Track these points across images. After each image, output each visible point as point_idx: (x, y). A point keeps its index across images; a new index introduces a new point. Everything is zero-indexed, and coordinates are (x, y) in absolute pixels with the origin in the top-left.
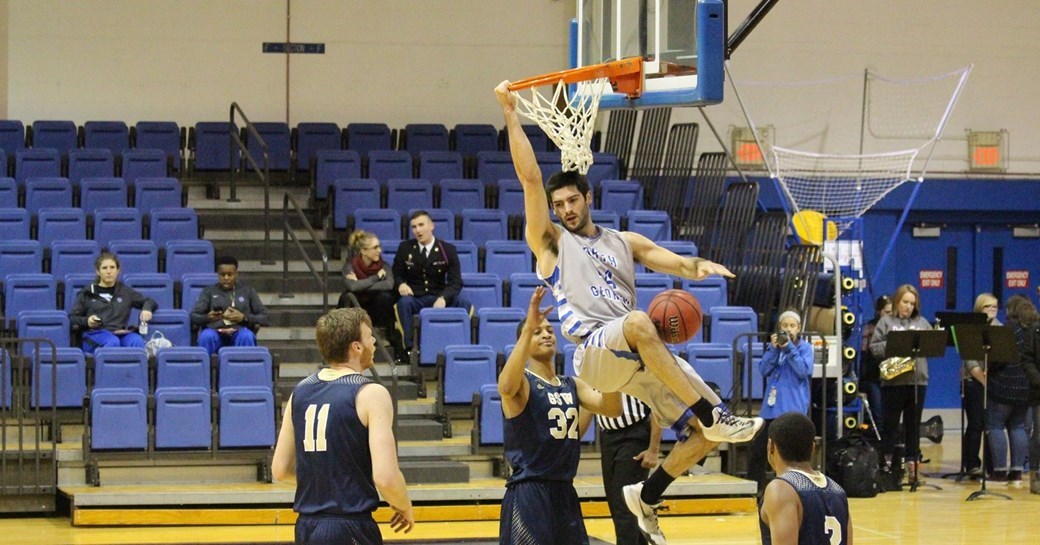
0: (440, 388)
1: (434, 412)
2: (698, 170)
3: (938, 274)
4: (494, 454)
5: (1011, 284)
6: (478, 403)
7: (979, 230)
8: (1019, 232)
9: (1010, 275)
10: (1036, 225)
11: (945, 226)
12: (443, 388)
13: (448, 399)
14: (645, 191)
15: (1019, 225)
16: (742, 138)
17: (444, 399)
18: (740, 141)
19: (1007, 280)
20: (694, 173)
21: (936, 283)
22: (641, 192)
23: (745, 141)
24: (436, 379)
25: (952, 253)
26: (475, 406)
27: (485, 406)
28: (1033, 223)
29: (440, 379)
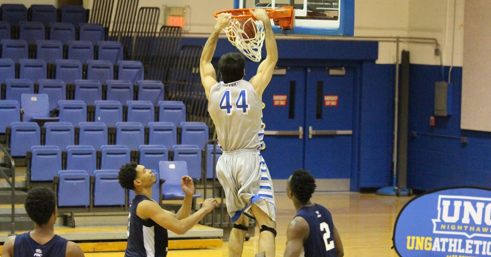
0: (28, 172)
1: (24, 187)
2: (160, 33)
3: (284, 97)
4: (63, 212)
5: (327, 103)
6: (57, 182)
7: (309, 71)
8: (332, 72)
9: (327, 98)
10: (343, 68)
11: (289, 68)
12: (30, 172)
13: (33, 178)
14: (124, 48)
15: (333, 68)
16: (171, 14)
17: (30, 178)
18: (170, 15)
19: (325, 101)
20: (157, 35)
21: (283, 103)
22: (122, 49)
23: (173, 16)
24: (26, 166)
25: (293, 85)
26: (55, 184)
27: (61, 184)
28: (342, 67)
29: (28, 165)
